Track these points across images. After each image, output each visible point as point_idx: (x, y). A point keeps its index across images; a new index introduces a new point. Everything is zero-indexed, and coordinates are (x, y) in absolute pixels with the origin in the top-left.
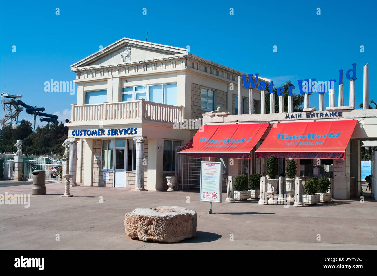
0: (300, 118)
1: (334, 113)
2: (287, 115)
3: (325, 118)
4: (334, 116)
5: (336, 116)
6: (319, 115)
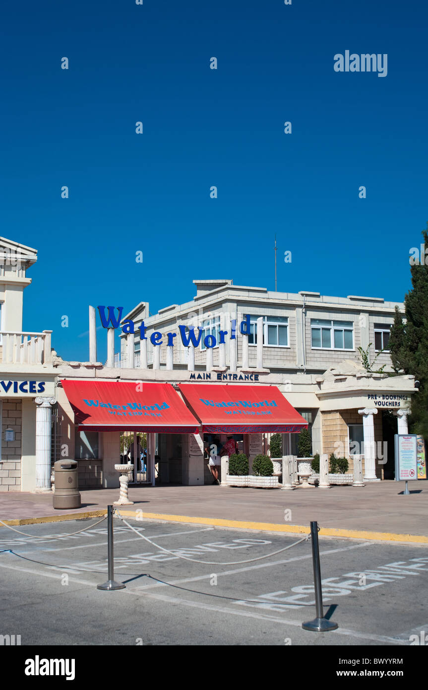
0: (209, 380)
1: (250, 375)
2: (193, 375)
3: (239, 381)
4: (249, 379)
5: (252, 380)
6: (232, 377)
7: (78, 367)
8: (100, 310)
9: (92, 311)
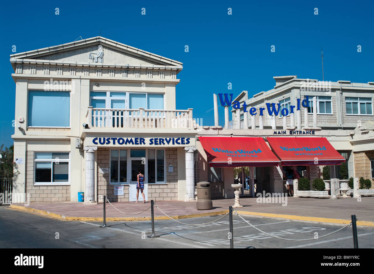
0: (285, 134)
1: (309, 131)
2: (275, 132)
3: (303, 135)
4: (309, 133)
5: (311, 134)
6: (299, 133)
7: (208, 129)
8: (220, 96)
9: (215, 96)
